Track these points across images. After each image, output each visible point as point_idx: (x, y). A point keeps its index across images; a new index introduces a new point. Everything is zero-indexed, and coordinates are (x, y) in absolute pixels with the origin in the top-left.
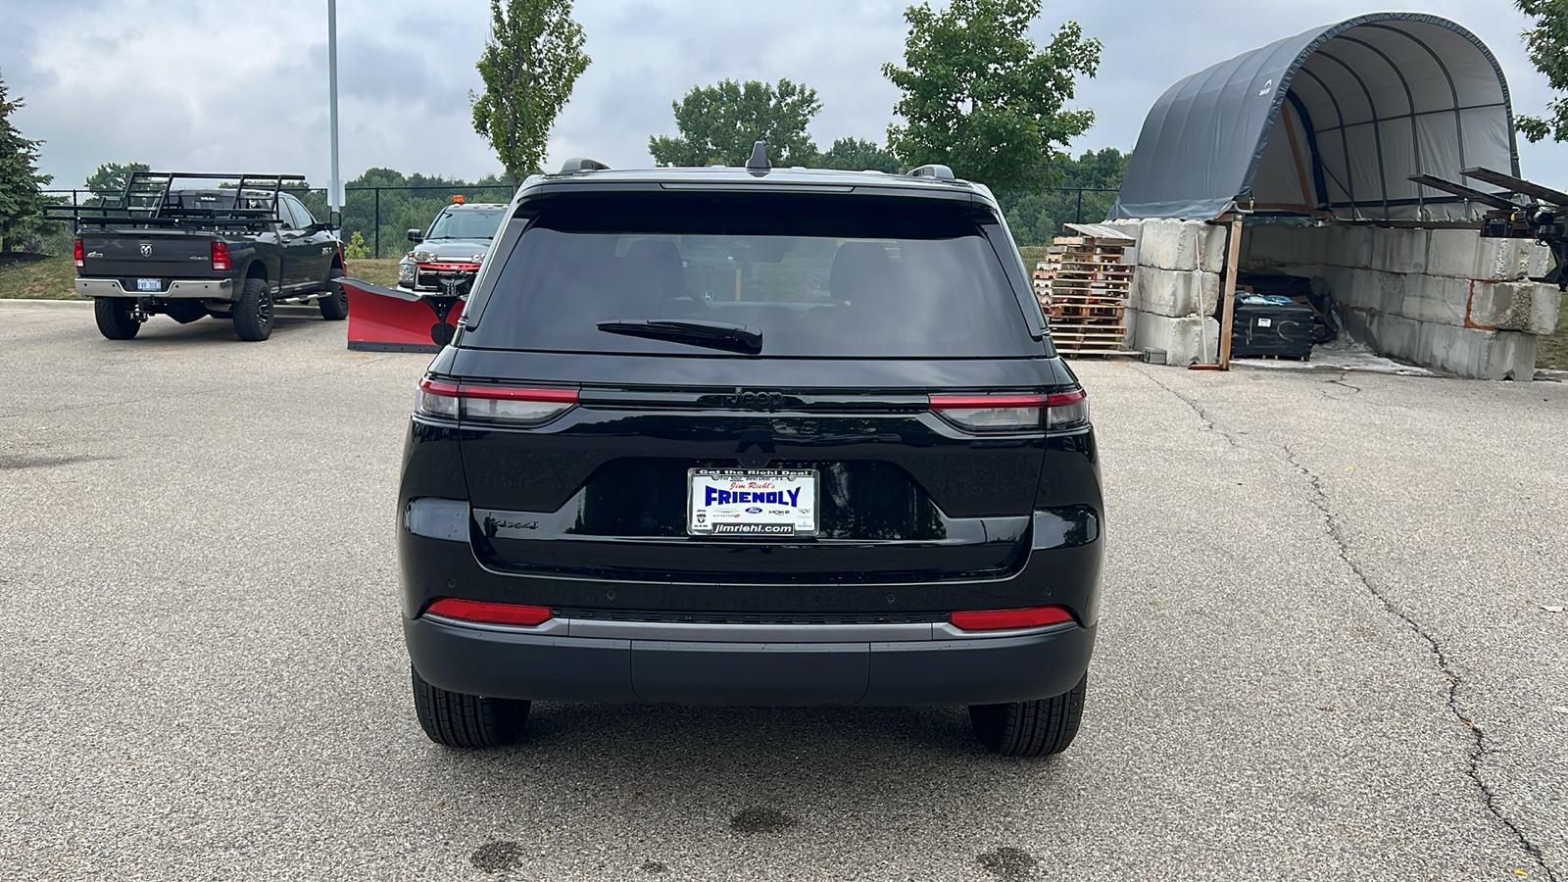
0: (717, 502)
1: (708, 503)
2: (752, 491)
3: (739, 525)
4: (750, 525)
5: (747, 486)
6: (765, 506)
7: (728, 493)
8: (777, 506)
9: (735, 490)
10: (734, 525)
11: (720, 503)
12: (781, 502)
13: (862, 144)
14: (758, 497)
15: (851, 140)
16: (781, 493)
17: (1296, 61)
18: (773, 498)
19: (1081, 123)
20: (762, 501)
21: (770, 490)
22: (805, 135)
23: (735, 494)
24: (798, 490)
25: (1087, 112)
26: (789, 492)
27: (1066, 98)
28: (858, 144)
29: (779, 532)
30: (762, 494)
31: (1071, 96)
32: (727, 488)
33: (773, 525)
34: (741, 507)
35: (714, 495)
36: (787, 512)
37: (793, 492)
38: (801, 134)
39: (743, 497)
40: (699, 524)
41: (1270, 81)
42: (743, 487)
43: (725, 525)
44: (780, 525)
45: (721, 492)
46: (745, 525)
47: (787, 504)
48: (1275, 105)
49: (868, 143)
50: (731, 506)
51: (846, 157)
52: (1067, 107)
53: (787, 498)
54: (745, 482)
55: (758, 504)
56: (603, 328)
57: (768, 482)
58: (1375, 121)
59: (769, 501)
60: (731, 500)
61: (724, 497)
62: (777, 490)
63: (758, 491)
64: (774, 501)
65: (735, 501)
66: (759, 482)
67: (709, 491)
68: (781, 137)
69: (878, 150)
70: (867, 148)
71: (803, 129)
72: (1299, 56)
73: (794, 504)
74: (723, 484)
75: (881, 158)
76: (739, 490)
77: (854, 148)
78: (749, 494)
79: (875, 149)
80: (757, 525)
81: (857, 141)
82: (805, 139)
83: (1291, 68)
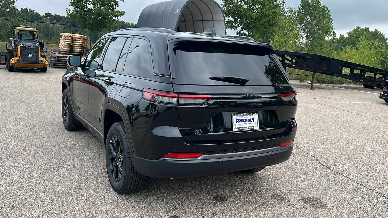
0: (238, 122)
1: (236, 123)
2: (245, 119)
3: (243, 127)
4: (245, 127)
5: (244, 118)
6: (248, 122)
7: (240, 120)
8: (250, 122)
9: (241, 119)
10: (242, 128)
11: (239, 122)
12: (251, 121)
13: (30, 10)
14: (246, 120)
15: (26, 8)
16: (251, 119)
17: (184, 6)
18: (249, 120)
19: (122, 14)
20: (247, 121)
21: (248, 118)
22: (14, 6)
23: (241, 120)
24: (254, 118)
25: (123, 11)
26: (252, 118)
27: (117, 7)
28: (28, 10)
29: (251, 129)
30: (247, 119)
31: (118, 6)
32: (240, 119)
33: (250, 127)
34: (243, 123)
35: (238, 121)
36: (252, 124)
37: (253, 119)
38: (13, 6)
39: (243, 121)
40: (235, 128)
41: (177, 10)
42: (243, 118)
43: (241, 128)
44: (251, 127)
45: (239, 120)
46: (244, 127)
47: (252, 121)
48: (180, 15)
49: (31, 10)
50: (241, 123)
51: (25, 13)
52: (118, 9)
53: (252, 120)
54: (243, 117)
55: (246, 122)
56: (210, 78)
57: (248, 116)
58: (193, 21)
59: (248, 121)
60: (241, 121)
61: (240, 121)
62: (250, 118)
63: (246, 119)
64: (249, 121)
65: (242, 122)
66: (246, 117)
67: (237, 119)
68: (6, 6)
69: (35, 12)
70: (32, 11)
71: (13, 4)
72: (184, 4)
73: (253, 122)
74: (239, 118)
75: (36, 15)
76: (242, 119)
77: (27, 11)
78: (244, 120)
79: (34, 12)
80: (247, 127)
81: (28, 9)
82: (14, 7)
83: (183, 7)
